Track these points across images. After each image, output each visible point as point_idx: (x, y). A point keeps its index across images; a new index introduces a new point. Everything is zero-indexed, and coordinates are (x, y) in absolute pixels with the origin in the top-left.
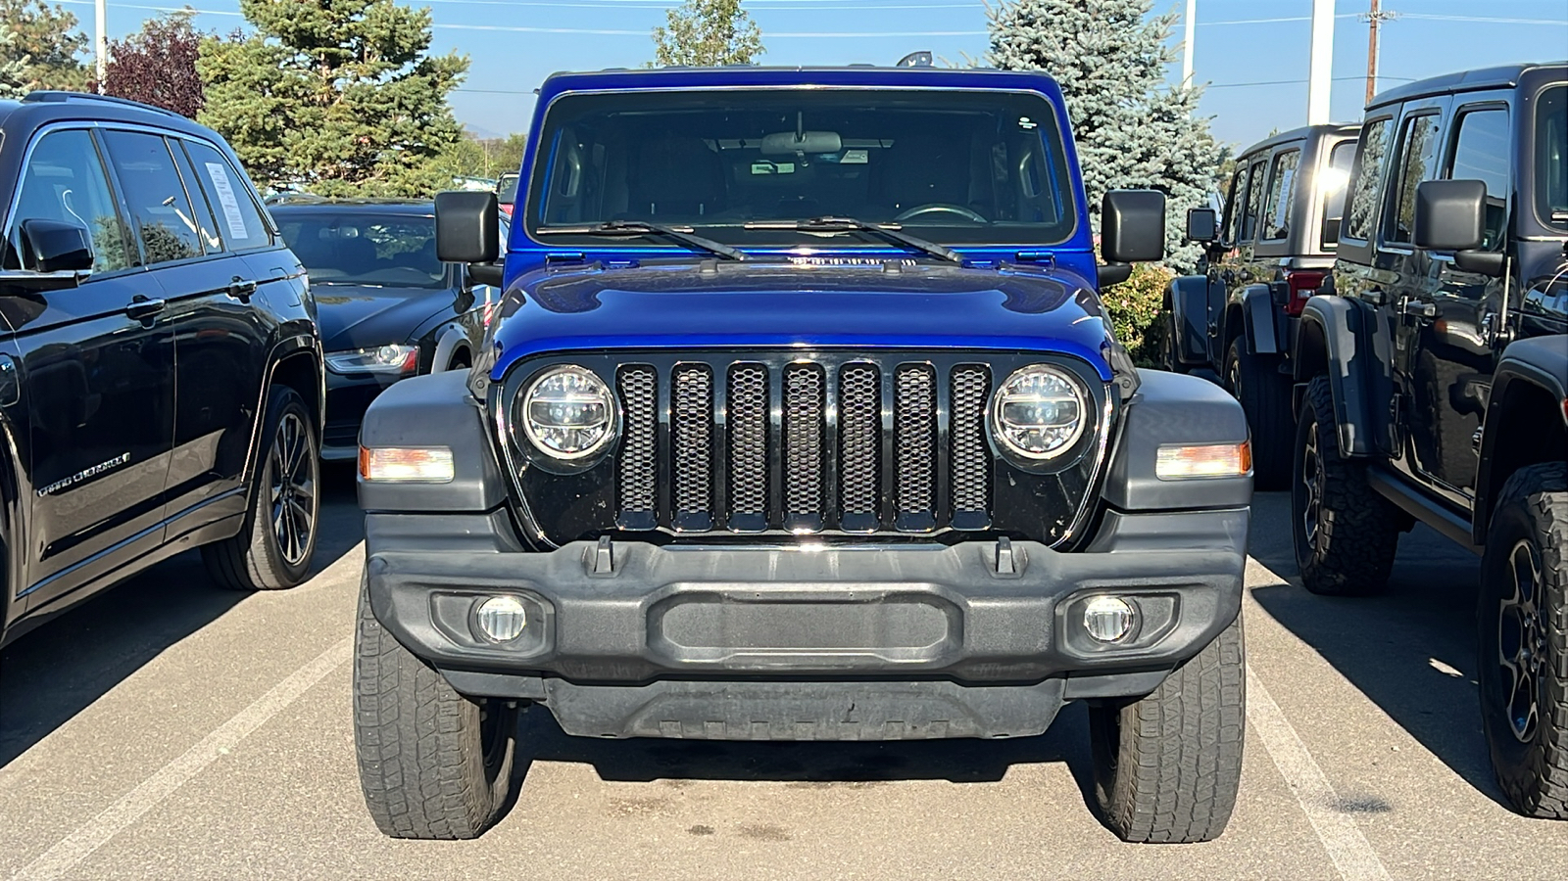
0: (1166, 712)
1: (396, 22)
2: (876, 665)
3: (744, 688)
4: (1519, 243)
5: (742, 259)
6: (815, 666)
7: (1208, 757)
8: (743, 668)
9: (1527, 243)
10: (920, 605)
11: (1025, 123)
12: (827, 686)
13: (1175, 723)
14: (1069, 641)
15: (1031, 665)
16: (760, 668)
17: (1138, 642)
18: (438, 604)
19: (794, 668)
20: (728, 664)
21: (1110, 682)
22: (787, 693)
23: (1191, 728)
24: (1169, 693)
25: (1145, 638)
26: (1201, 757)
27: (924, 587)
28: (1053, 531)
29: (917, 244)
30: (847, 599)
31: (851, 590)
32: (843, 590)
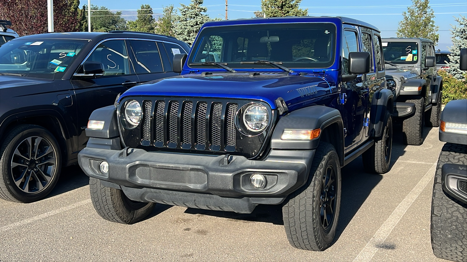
0: (290, 210)
1: (297, 13)
2: (188, 189)
5: (234, 72)
6: (172, 187)
7: (303, 225)
8: (154, 186)
10: (200, 172)
11: (327, 32)
12: (185, 193)
13: (292, 214)
14: (242, 186)
15: (228, 193)
16: (159, 187)
17: (265, 189)
18: (92, 162)
19: (167, 187)
20: (151, 185)
21: (264, 200)
22: (176, 194)
23: (297, 216)
24: (291, 205)
25: (268, 187)
26: (301, 226)
27: (199, 167)
28: (253, 153)
29: (282, 68)
30: (180, 169)
31: (181, 166)
32: (179, 166)
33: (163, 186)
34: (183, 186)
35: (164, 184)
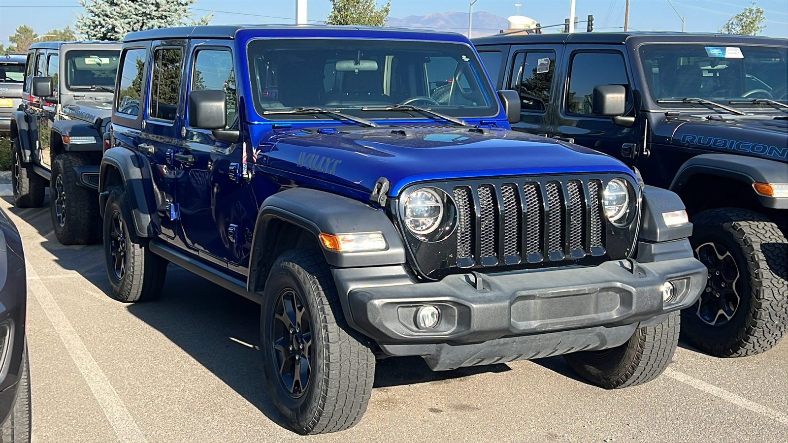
3: (523, 339)
4: (647, 113)
5: (375, 126)
8: (544, 329)
9: (651, 113)
10: (610, 292)
16: (550, 328)
17: (676, 301)
20: (538, 329)
25: (677, 298)
27: (613, 284)
28: (626, 254)
30: (585, 293)
31: (586, 288)
32: (583, 289)
33: (558, 327)
34: (589, 319)
35: (560, 323)
